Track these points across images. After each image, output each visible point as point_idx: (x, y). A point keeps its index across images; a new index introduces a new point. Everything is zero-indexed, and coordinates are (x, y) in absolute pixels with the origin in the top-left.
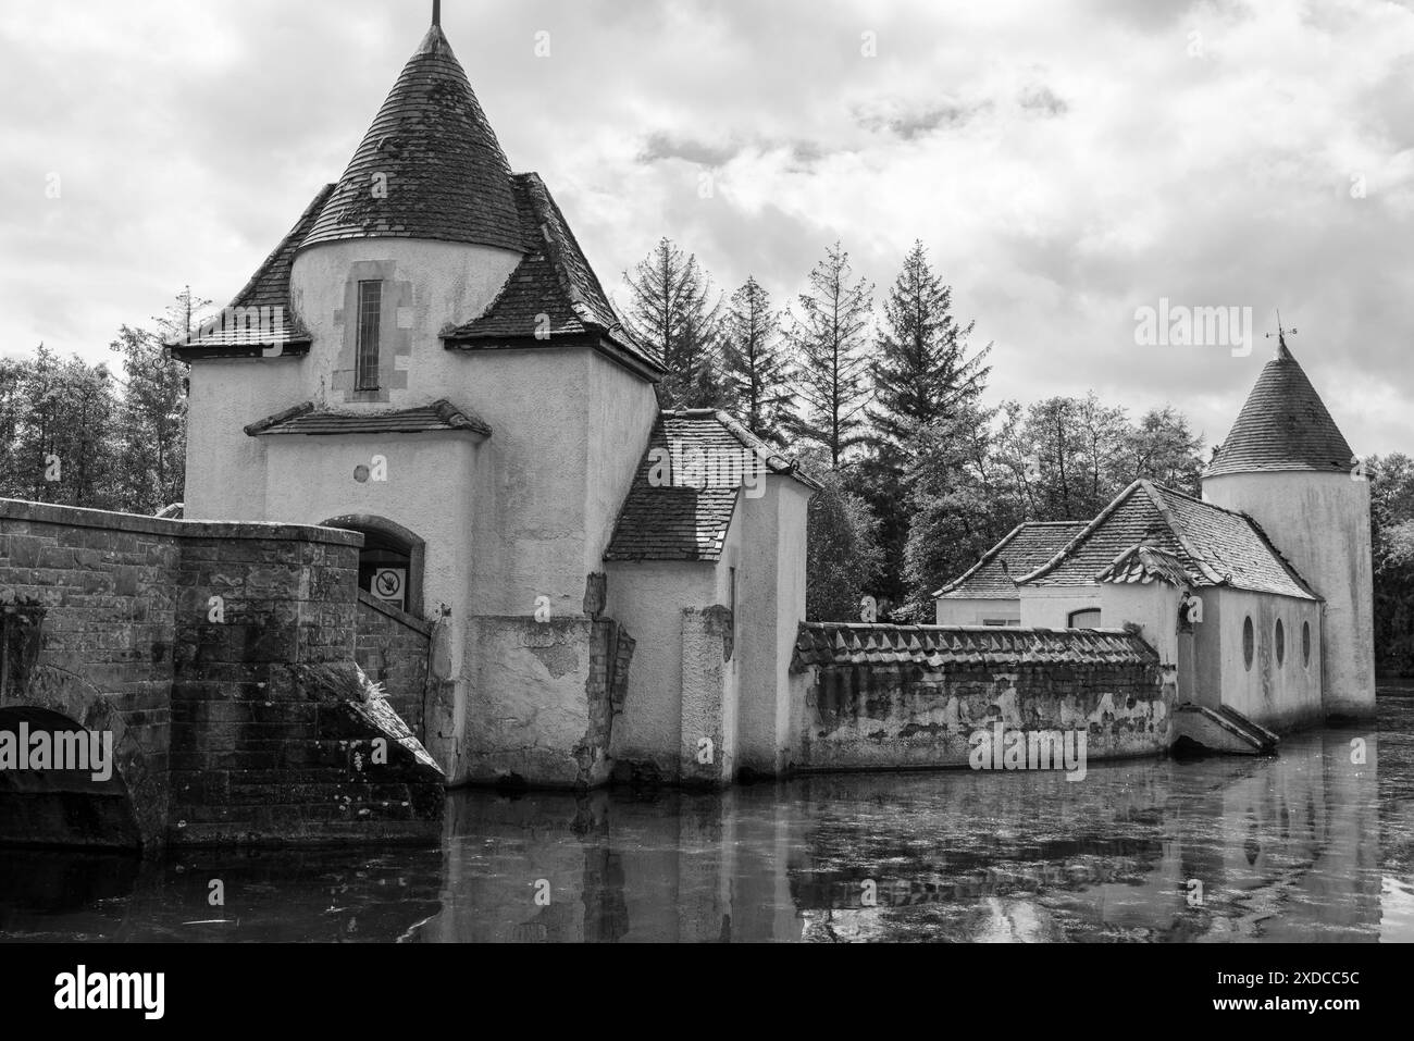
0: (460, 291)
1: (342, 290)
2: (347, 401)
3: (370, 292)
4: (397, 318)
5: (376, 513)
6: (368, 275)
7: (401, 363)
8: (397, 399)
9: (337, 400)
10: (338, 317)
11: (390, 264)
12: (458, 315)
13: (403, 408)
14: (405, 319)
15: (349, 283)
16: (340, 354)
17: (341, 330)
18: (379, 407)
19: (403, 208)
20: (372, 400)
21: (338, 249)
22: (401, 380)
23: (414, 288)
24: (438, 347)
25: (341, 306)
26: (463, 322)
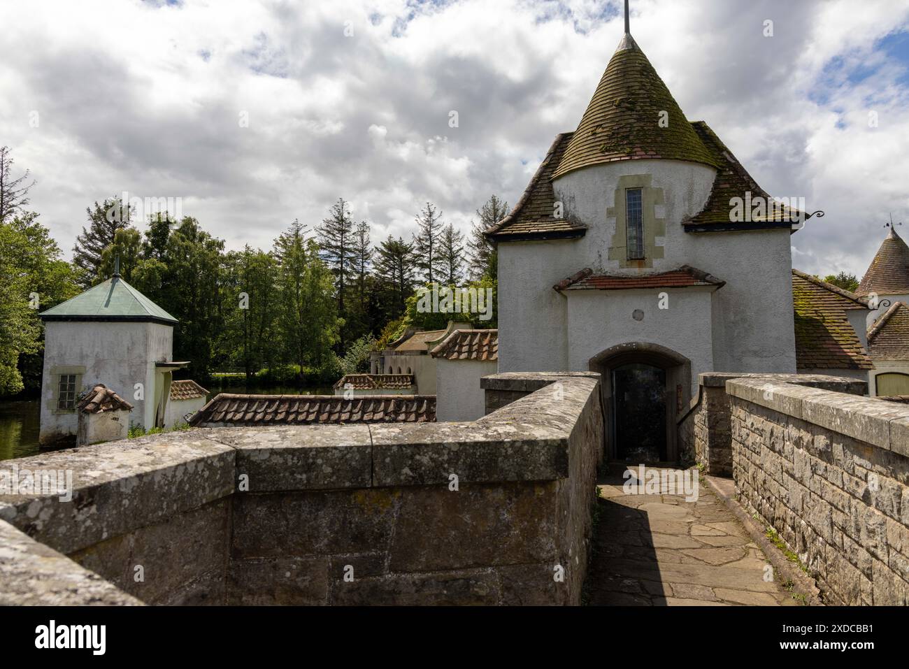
0: (690, 194)
1: (612, 195)
2: (621, 267)
3: (634, 196)
4: (655, 212)
5: (651, 341)
6: (632, 185)
7: (659, 242)
8: (658, 266)
9: (613, 267)
10: (610, 213)
11: (648, 177)
12: (690, 209)
13: (662, 271)
14: (660, 212)
15: (617, 190)
16: (614, 237)
17: (614, 220)
18: (646, 271)
19: (649, 141)
20: (640, 266)
21: (607, 168)
22: (659, 252)
23: (664, 192)
24: (681, 230)
25: (612, 205)
26: (694, 214)
